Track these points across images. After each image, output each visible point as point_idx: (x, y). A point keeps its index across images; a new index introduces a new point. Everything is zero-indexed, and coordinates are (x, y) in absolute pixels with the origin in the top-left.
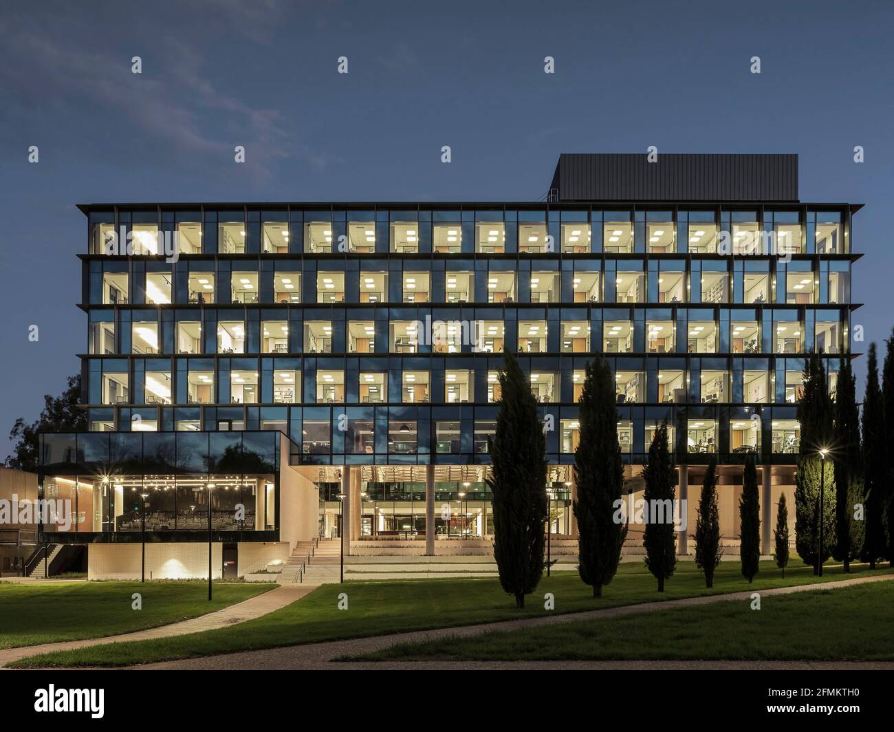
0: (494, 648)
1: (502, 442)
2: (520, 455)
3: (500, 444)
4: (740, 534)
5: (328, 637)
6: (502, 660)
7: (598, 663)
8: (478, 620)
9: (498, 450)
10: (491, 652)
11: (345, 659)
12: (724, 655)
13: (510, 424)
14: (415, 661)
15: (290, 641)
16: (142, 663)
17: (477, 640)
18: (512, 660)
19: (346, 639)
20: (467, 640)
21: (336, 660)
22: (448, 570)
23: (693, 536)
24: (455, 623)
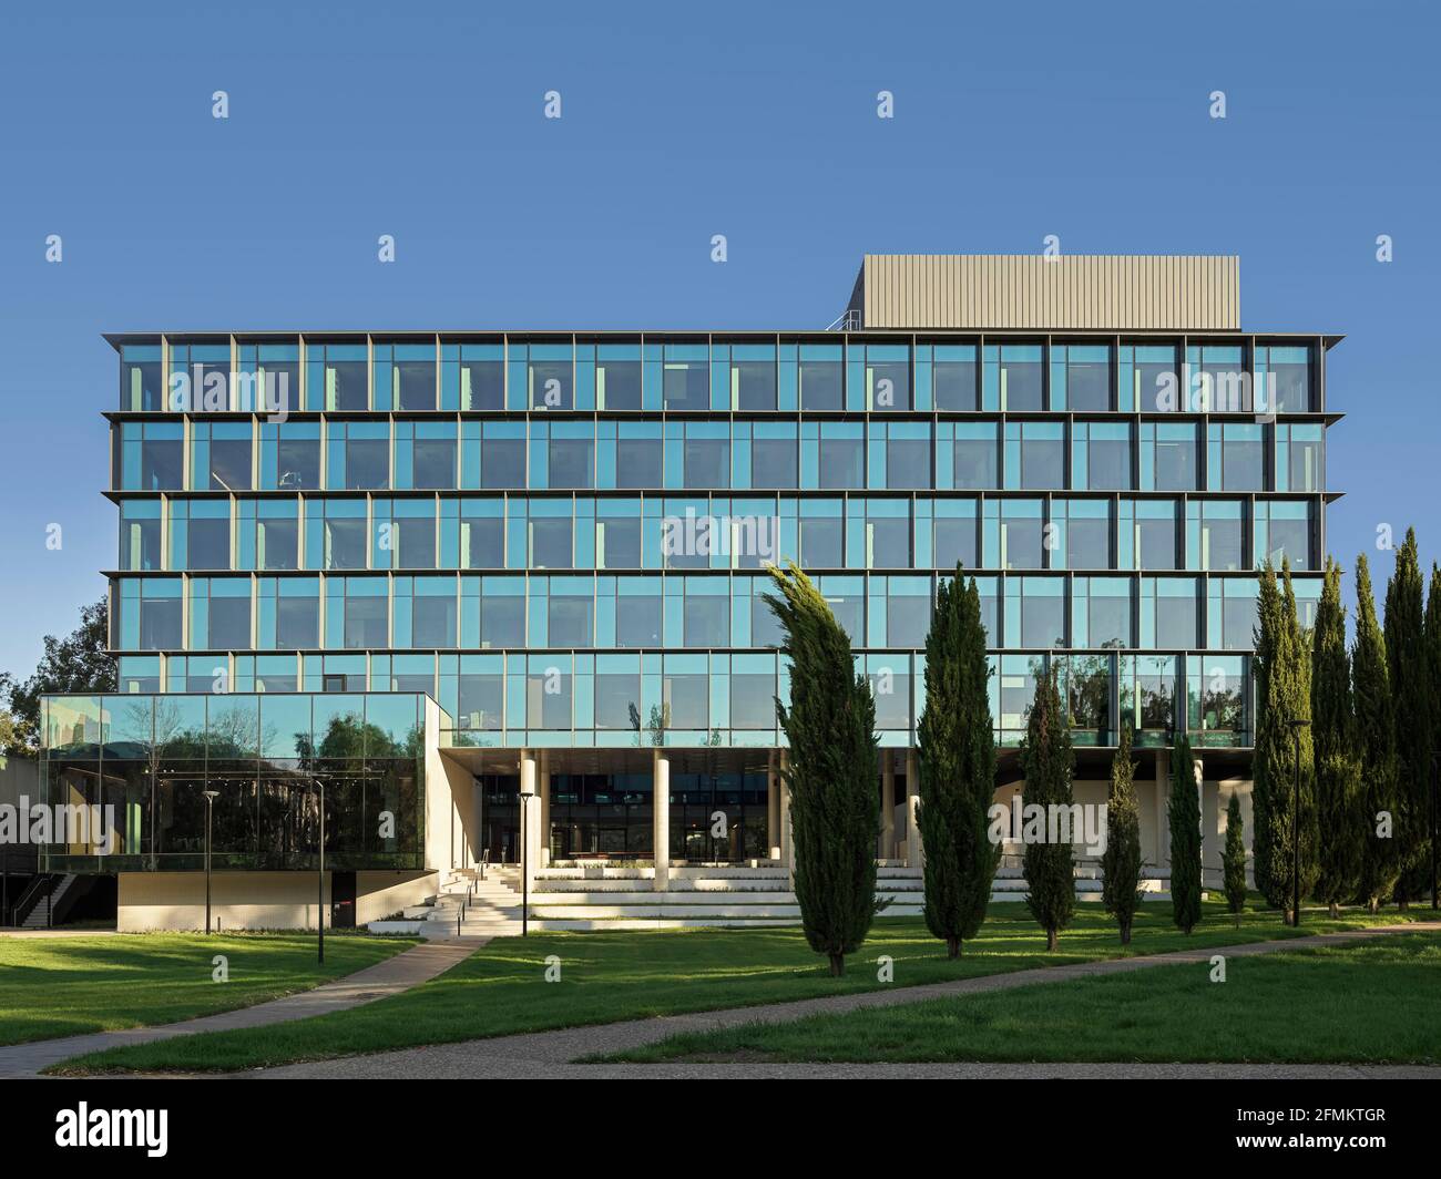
0: (832, 1042)
1: (804, 709)
2: (833, 731)
3: (800, 712)
4: (1170, 858)
5: (551, 1022)
6: (851, 1062)
7: (1009, 1066)
8: (778, 996)
9: (798, 723)
10: (832, 1049)
11: (594, 1060)
12: (1213, 1054)
13: (815, 682)
14: (710, 1062)
15: (491, 1031)
16: (263, 1065)
17: (802, 1028)
18: (867, 1062)
19: (577, 1026)
20: (781, 1029)
21: (580, 1061)
22: (692, 915)
23: (1099, 861)
24: (745, 999)
